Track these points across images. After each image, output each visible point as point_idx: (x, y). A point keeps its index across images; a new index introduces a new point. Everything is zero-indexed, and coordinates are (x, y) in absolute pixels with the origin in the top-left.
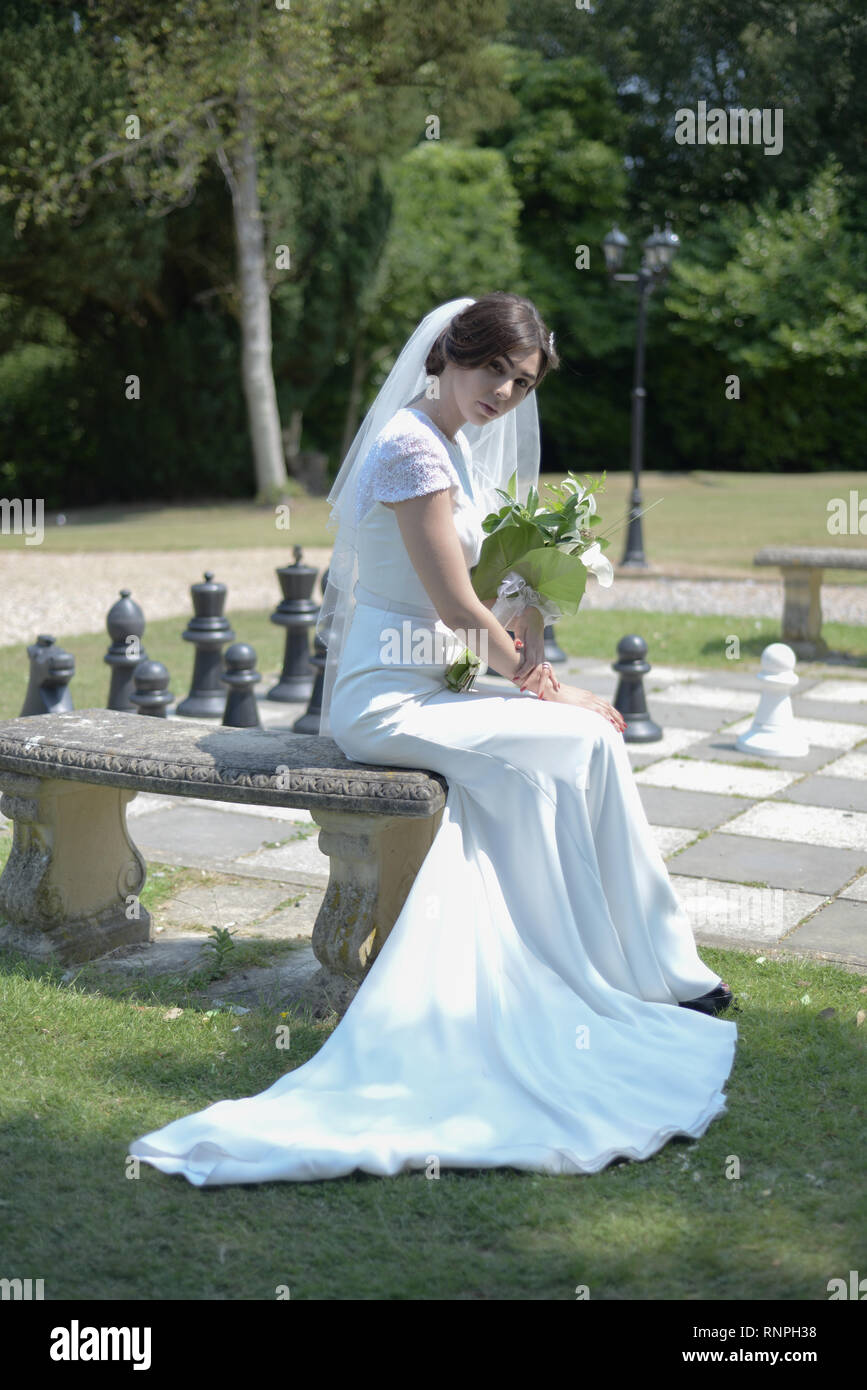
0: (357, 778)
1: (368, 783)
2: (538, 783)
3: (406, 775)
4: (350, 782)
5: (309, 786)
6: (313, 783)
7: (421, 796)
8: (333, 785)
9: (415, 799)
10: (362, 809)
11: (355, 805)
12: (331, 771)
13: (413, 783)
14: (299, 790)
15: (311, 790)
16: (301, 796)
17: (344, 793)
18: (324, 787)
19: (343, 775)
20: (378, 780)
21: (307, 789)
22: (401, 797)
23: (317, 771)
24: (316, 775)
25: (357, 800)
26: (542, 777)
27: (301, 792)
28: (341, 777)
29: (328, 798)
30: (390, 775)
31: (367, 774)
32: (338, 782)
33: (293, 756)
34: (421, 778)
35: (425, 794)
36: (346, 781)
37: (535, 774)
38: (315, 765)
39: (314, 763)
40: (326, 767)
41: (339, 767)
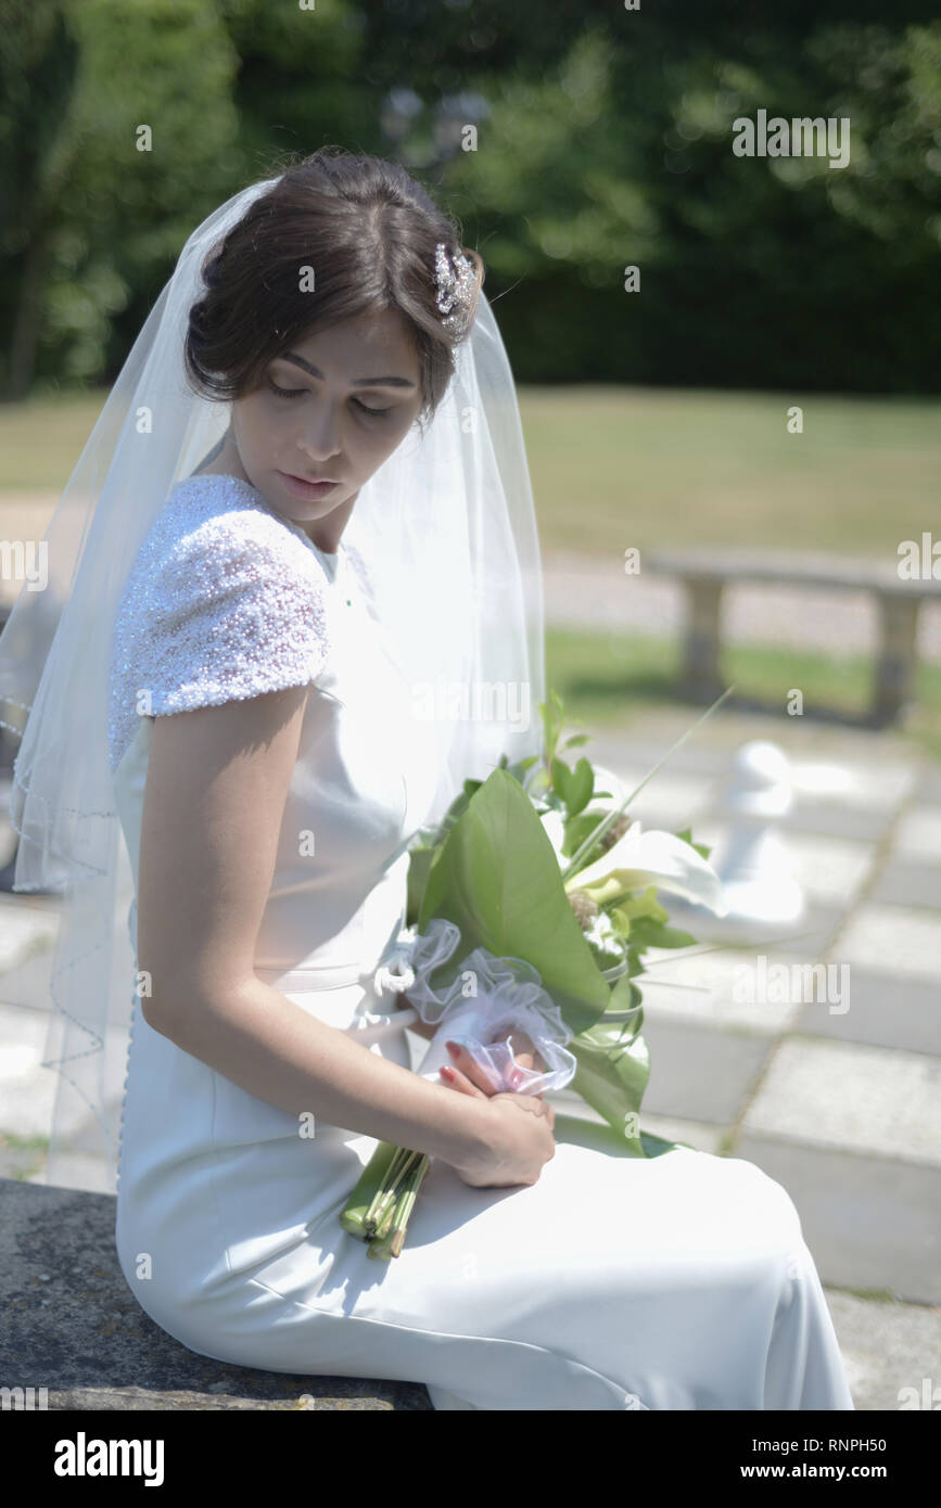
37: (642, 1381)
38: (101, 1366)
39: (100, 1354)
40: (133, 1378)
41: (165, 1380)
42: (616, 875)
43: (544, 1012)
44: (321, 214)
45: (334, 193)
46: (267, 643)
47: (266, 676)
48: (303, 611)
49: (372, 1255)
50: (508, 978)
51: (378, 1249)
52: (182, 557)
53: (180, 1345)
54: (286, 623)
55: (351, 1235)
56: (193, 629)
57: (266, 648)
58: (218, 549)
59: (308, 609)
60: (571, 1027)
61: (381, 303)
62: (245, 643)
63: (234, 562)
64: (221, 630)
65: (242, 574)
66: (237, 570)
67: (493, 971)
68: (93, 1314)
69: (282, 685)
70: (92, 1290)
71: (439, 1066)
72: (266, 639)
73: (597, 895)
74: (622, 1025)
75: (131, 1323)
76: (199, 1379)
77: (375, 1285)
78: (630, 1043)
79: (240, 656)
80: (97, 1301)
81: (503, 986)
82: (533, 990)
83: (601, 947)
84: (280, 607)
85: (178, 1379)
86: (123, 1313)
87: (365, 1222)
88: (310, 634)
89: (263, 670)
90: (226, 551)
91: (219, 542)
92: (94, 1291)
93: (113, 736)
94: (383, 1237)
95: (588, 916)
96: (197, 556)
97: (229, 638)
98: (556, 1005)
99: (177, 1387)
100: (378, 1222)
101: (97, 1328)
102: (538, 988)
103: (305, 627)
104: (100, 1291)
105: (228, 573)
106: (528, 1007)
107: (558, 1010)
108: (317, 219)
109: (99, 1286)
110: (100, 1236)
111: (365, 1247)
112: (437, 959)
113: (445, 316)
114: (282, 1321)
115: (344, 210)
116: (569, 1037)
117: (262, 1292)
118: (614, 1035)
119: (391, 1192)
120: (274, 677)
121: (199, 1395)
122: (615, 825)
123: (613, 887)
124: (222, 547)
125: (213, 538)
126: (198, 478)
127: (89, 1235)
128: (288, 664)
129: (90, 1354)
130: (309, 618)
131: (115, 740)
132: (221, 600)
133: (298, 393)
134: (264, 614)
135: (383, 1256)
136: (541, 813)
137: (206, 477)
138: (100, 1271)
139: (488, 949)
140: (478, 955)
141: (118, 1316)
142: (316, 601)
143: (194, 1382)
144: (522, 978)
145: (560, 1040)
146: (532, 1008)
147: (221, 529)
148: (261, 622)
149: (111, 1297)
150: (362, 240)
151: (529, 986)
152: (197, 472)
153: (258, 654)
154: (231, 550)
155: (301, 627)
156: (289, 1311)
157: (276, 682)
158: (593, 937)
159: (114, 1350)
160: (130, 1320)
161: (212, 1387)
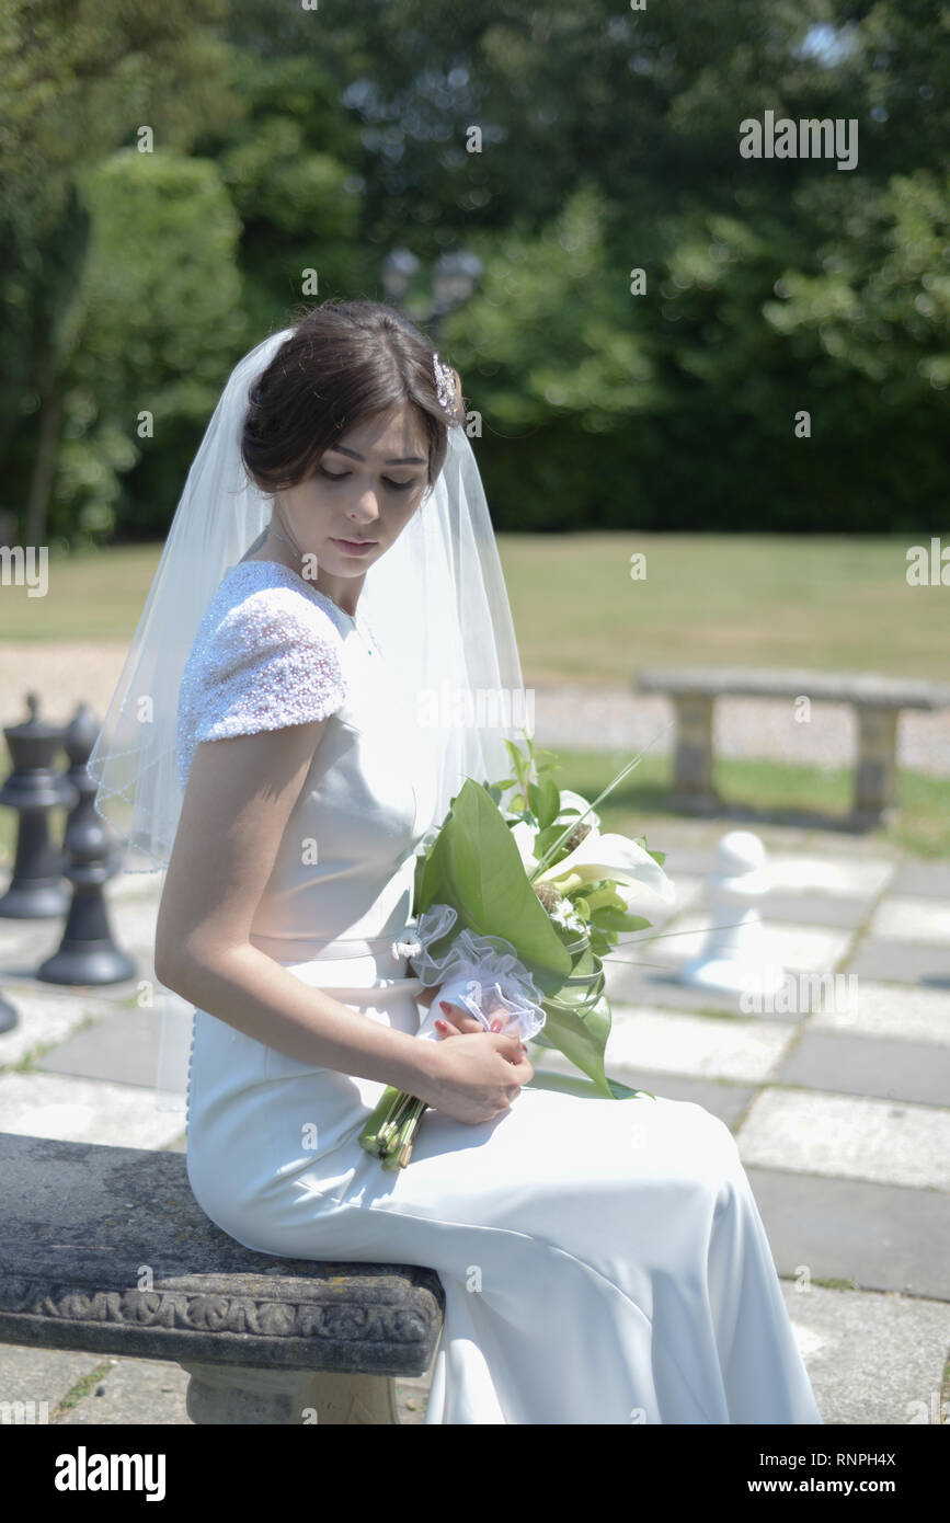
0: (270, 1295)
1: (296, 1306)
2: (615, 1281)
3: (371, 1282)
4: (258, 1305)
5: (177, 1317)
6: (183, 1308)
7: (408, 1334)
8: (224, 1312)
9: (394, 1340)
10: (287, 1362)
11: (272, 1354)
12: (217, 1280)
13: (388, 1303)
14: (156, 1323)
15: (179, 1324)
16: (159, 1336)
17: (248, 1329)
18: (207, 1318)
19: (244, 1289)
20: (317, 1299)
21: (172, 1322)
22: (367, 1337)
23: (191, 1280)
24: (188, 1289)
25: (276, 1345)
26: (623, 1268)
27: (159, 1329)
28: (239, 1294)
29: (217, 1342)
30: (339, 1283)
31: (293, 1282)
32: (235, 1306)
33: (130, 1228)
34: (401, 1285)
35: (414, 1330)
36: (250, 1302)
37: (609, 1263)
38: (181, 1260)
39: (178, 1252)
40: (205, 1266)
41: (231, 1267)
42: (576, 870)
43: (520, 978)
44: (345, 340)
45: (351, 326)
46: (292, 688)
47: (290, 713)
48: (320, 663)
49: (385, 1167)
50: (488, 951)
51: (389, 1161)
52: (232, 624)
53: (240, 1246)
54: (307, 674)
55: (369, 1153)
56: (238, 679)
57: (291, 691)
58: (257, 617)
59: (325, 663)
60: (541, 988)
61: (402, 400)
62: (275, 687)
63: (269, 627)
64: (258, 678)
65: (275, 636)
66: (271, 633)
67: (476, 945)
68: (171, 1227)
69: (302, 720)
70: (168, 1213)
71: (436, 1020)
72: (291, 685)
73: (561, 887)
74: (587, 988)
75: (201, 1233)
76: (258, 1265)
77: (386, 1195)
78: (595, 1002)
79: (271, 698)
80: (173, 1220)
81: (485, 958)
82: (509, 961)
83: (564, 925)
84: (303, 662)
85: (241, 1266)
86: (193, 1227)
87: (378, 1140)
88: (328, 682)
89: (289, 708)
90: (263, 619)
91: (258, 612)
92: (170, 1214)
93: (183, 763)
94: (392, 1151)
95: (553, 901)
96: (241, 623)
97: (264, 684)
98: (529, 971)
99: (239, 1271)
100: (388, 1139)
101: (175, 1236)
102: (514, 959)
103: (322, 676)
104: (175, 1213)
105: (265, 636)
106: (507, 975)
107: (531, 975)
108: (344, 344)
109: (173, 1210)
110: (171, 1179)
111: (380, 1163)
112: (438, 934)
113: (445, 408)
114: (321, 1214)
115: (363, 337)
116: (542, 998)
117: (304, 1191)
118: (581, 996)
119: (393, 1123)
120: (297, 714)
121: (258, 1275)
122: (577, 833)
123: (575, 880)
124: (260, 615)
125: (254, 609)
126: (245, 564)
127: (162, 1178)
128: (308, 705)
129: (170, 1252)
130: (326, 670)
131: (185, 766)
132: (260, 656)
133: (343, 476)
134: (290, 666)
135: (394, 1168)
136: (511, 823)
137: (253, 563)
138: (173, 1200)
139: (472, 929)
140: (465, 935)
141: (190, 1228)
142: (332, 656)
143: (253, 1267)
144: (501, 952)
145: (533, 997)
146: (510, 975)
147: (260, 602)
148: (288, 672)
149: (184, 1217)
150: (379, 356)
151: (507, 957)
152: (246, 558)
153: (285, 696)
154: (268, 617)
155: (319, 677)
156: (327, 1206)
157: (298, 719)
158: (558, 917)
159: (189, 1249)
160: (200, 1231)
161: (268, 1270)
